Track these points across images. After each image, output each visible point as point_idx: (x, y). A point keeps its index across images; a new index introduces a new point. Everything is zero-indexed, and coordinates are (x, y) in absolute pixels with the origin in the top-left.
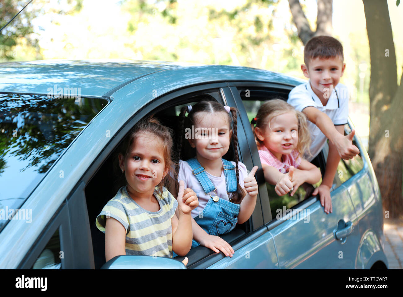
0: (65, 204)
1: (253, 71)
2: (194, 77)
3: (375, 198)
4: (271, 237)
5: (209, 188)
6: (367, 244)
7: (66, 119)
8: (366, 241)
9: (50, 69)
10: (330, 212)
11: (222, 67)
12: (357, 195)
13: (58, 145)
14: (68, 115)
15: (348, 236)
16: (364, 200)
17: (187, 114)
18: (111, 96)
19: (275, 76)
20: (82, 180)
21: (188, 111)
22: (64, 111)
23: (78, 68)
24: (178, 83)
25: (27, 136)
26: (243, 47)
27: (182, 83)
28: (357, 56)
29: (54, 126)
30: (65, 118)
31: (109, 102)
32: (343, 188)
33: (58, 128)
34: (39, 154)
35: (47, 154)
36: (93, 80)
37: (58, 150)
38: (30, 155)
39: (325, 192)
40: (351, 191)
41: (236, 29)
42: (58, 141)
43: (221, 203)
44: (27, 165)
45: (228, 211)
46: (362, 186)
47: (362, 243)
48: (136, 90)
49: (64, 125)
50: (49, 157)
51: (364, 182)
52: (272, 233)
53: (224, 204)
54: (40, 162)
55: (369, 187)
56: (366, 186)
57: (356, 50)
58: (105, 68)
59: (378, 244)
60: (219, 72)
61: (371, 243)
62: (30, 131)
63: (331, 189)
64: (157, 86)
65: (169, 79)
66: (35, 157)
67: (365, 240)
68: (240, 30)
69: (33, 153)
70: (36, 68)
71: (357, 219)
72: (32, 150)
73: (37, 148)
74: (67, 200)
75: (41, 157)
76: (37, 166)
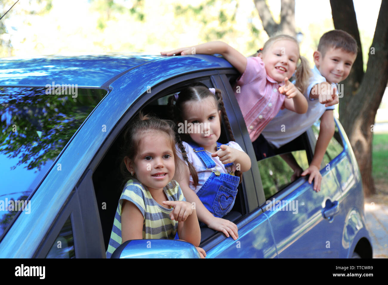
0: (75, 192)
3: (355, 177)
4: (266, 218)
5: (210, 164)
7: (51, 112)
15: (335, 214)
17: (174, 103)
18: (110, 86)
20: (89, 168)
21: (175, 99)
22: (48, 105)
31: (108, 92)
34: (28, 151)
36: (75, 72)
37: (45, 146)
38: (20, 152)
43: (222, 177)
44: (18, 162)
45: (230, 184)
47: (347, 223)
48: (129, 83)
49: (50, 120)
52: (266, 214)
53: (226, 178)
54: (29, 159)
56: (344, 168)
65: (157, 70)
66: (24, 154)
67: (349, 220)
69: (22, 150)
72: (21, 147)
73: (25, 144)
74: (76, 188)
75: (31, 154)
76: (26, 163)
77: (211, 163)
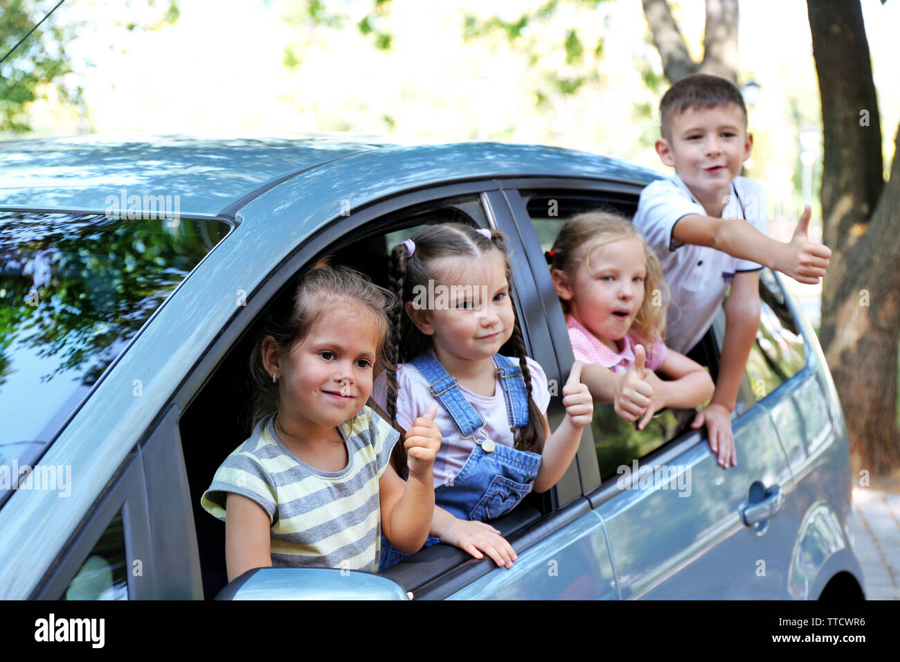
0: (136, 456)
1: (559, 154)
2: (427, 168)
3: (833, 432)
4: (599, 521)
5: (469, 424)
6: (815, 535)
7: (144, 265)
8: (813, 527)
9: (107, 155)
10: (731, 465)
11: (491, 147)
12: (794, 427)
13: (126, 323)
14: (147, 257)
15: (771, 516)
16: (809, 435)
18: (238, 214)
19: (609, 166)
20: (173, 401)
22: (140, 247)
23: (168, 153)
24: (392, 181)
25: (56, 303)
26: (541, 98)
27: (401, 181)
28: (796, 116)
29: (116, 282)
30: (141, 262)
31: (232, 228)
32: (760, 411)
33: (126, 286)
34: (84, 343)
35: (101, 342)
36: (202, 178)
37: (127, 333)
38: (63, 345)
39: (720, 420)
40: (780, 417)
41: (525, 59)
42: (126, 312)
43: (500, 455)
44: (58, 366)
45: (516, 472)
46: (804, 406)
47: (803, 531)
48: (296, 200)
49: (140, 279)
50: (106, 349)
51: (809, 398)
52: (601, 513)
53: (507, 457)
54: (86, 361)
55: (820, 408)
56: (812, 405)
57: (793, 103)
58: (230, 151)
59: (840, 535)
60: (483, 156)
61: (826, 533)
62: (63, 292)
63: (734, 415)
64: (341, 190)
65: (370, 174)
66: (74, 350)
67: (810, 525)
68: (534, 60)
69: (70, 340)
70: (77, 153)
71: (792, 480)
72: (68, 335)
73: (78, 329)
74: (139, 446)
75: (89, 350)
76: (78, 368)
77: (472, 423)
